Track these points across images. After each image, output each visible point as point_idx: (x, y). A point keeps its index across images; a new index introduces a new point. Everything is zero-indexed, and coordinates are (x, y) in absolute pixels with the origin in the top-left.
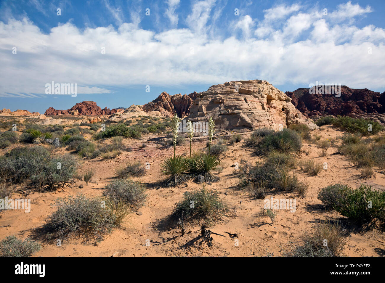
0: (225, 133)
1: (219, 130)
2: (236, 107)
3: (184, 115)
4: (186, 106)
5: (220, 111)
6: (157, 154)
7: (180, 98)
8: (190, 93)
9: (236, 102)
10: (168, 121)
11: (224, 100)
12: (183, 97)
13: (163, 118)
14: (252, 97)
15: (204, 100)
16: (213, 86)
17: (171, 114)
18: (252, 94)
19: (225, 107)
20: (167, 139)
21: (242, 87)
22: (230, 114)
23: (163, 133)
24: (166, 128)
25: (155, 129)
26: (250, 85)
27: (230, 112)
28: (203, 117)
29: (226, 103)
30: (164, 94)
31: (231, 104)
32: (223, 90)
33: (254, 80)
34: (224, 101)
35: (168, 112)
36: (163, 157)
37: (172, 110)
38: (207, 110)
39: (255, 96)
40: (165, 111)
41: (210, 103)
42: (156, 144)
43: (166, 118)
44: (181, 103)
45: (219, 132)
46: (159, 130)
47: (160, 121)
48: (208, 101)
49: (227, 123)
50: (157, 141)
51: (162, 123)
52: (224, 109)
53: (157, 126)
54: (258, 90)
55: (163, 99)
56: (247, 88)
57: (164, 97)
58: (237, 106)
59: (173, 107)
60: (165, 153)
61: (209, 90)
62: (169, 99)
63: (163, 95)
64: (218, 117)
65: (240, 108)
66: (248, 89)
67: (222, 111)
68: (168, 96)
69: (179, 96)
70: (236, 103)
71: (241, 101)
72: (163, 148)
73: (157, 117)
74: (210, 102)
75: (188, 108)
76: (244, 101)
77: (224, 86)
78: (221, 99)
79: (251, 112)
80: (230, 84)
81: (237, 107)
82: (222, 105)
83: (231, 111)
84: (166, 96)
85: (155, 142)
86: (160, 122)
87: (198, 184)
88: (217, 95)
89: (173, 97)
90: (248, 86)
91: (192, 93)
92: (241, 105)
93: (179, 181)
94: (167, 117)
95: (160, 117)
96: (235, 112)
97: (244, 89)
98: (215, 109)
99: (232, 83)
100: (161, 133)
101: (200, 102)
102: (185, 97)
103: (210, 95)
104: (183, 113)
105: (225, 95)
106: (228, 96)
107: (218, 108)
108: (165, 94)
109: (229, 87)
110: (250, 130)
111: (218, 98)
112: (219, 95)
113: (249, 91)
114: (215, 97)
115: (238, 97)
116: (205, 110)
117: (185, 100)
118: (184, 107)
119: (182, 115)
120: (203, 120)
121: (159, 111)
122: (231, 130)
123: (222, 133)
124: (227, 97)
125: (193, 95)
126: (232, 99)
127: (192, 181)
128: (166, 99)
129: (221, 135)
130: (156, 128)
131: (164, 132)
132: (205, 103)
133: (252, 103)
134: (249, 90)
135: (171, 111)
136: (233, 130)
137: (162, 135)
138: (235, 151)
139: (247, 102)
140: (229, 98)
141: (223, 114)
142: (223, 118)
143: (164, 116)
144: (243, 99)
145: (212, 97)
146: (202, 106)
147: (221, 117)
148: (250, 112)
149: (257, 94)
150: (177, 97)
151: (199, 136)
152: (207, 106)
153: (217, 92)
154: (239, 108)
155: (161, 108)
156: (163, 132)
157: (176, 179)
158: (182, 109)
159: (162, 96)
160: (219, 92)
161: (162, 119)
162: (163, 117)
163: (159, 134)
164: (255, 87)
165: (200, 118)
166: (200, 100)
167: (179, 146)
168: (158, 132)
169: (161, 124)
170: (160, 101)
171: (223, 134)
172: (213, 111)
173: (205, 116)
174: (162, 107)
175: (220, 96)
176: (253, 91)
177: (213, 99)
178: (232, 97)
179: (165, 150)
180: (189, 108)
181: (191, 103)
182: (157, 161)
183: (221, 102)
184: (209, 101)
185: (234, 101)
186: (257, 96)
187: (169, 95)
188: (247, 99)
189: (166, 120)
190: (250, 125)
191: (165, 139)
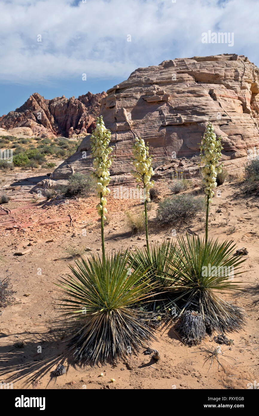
0: (176, 165)
1: (164, 159)
2: (195, 110)
3: (73, 133)
4: (75, 117)
5: (162, 118)
6: (37, 220)
7: (64, 103)
8: (81, 95)
9: (194, 98)
10: (46, 143)
11: (167, 96)
12: (69, 101)
13: (37, 139)
14: (222, 88)
15: (125, 97)
16: (139, 70)
17: (49, 131)
18: (223, 82)
19: (171, 110)
20: (54, 182)
21: (200, 68)
22: (184, 125)
23: (40, 166)
24: (46, 157)
25: (25, 160)
26: (217, 64)
27: (183, 121)
28: (126, 133)
29: (173, 102)
30: (36, 97)
31: (184, 104)
32: (164, 76)
33: (220, 55)
34: (169, 98)
35: (45, 129)
36: (53, 230)
37: (51, 126)
38: (133, 118)
39: (228, 87)
40: (39, 127)
41: (138, 104)
42: (32, 193)
43: (43, 139)
44: (66, 112)
45: (163, 163)
46: (33, 161)
47: (31, 144)
48: (135, 100)
49: (179, 143)
50: (33, 186)
51: (36, 147)
52: (170, 114)
53: (27, 153)
54: (233, 74)
55: (35, 106)
56: (211, 70)
57: (35, 103)
58: (197, 106)
59: (53, 120)
60: (57, 219)
61: (130, 77)
62: (45, 106)
63: (35, 100)
64: (159, 131)
65: (203, 111)
66: (213, 73)
67: (167, 118)
68: (42, 101)
69: (62, 100)
70: (193, 101)
71: (202, 96)
72: (49, 204)
73: (25, 137)
74: (137, 101)
75: (78, 121)
76: (210, 98)
77: (163, 68)
78: (161, 93)
79: (227, 120)
80: (174, 63)
81: (198, 110)
82: (164, 106)
83: (185, 118)
84: (40, 101)
85: (28, 188)
86: (33, 146)
87: (190, 344)
88: (152, 87)
89: (52, 102)
90: (214, 66)
91: (85, 94)
92: (204, 104)
93: (128, 337)
94: (43, 136)
95: (30, 137)
96: (194, 120)
97: (206, 72)
98: (151, 115)
99: (179, 61)
100: (37, 168)
101: (117, 102)
102: (73, 102)
103: (137, 88)
104: (71, 129)
105: (168, 86)
106: (175, 88)
107: (156, 114)
108: (38, 97)
109: (174, 69)
110: (229, 157)
111: (155, 92)
112: (156, 86)
113: (217, 76)
114: (148, 91)
115: (196, 89)
116: (130, 118)
117: (73, 106)
118: (72, 119)
119: (68, 133)
120: (128, 139)
121: (29, 126)
122: (189, 157)
123: (170, 165)
124: (172, 91)
125: (87, 98)
126: (183, 92)
127: (165, 335)
128: (39, 105)
129: (169, 168)
130: (27, 157)
131: (43, 164)
132: (128, 103)
133: (225, 101)
134: (216, 74)
135: (49, 127)
136: (193, 158)
137: (40, 171)
138: (223, 210)
139: (215, 99)
140: (178, 92)
141: (168, 125)
142: (169, 133)
143: (38, 135)
144: (206, 92)
145: (141, 92)
146: (123, 111)
147: (164, 130)
148: (224, 120)
149: (231, 81)
150: (59, 102)
151: (123, 173)
152: (133, 110)
153: (152, 81)
154: (200, 111)
155: (32, 122)
156: (40, 164)
157: (114, 331)
158: (68, 122)
159: (31, 101)
160: (154, 79)
161: (36, 141)
162: (37, 137)
163: (34, 168)
164: (228, 68)
165: (120, 135)
166: (118, 98)
167: (83, 198)
168: (32, 166)
169: (35, 149)
170: (29, 109)
171: (173, 167)
172: (147, 120)
173: (130, 130)
174: (33, 120)
175: (158, 89)
176: (223, 75)
177: (144, 94)
178: (183, 90)
179: (54, 209)
180: (80, 120)
181: (83, 112)
182: (40, 241)
183: (162, 101)
184: (137, 99)
185: (189, 98)
186: (232, 87)
187: (46, 98)
188: (215, 92)
189: (43, 142)
190: (229, 146)
191: (51, 181)
